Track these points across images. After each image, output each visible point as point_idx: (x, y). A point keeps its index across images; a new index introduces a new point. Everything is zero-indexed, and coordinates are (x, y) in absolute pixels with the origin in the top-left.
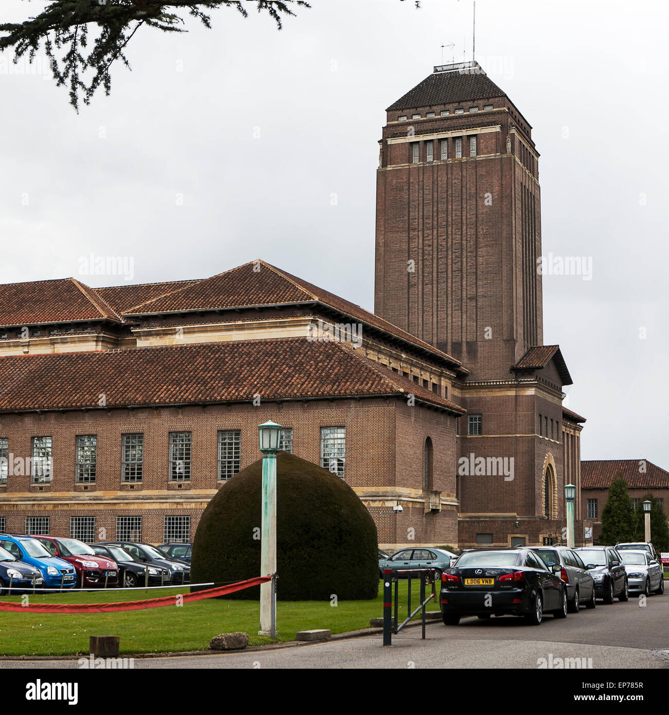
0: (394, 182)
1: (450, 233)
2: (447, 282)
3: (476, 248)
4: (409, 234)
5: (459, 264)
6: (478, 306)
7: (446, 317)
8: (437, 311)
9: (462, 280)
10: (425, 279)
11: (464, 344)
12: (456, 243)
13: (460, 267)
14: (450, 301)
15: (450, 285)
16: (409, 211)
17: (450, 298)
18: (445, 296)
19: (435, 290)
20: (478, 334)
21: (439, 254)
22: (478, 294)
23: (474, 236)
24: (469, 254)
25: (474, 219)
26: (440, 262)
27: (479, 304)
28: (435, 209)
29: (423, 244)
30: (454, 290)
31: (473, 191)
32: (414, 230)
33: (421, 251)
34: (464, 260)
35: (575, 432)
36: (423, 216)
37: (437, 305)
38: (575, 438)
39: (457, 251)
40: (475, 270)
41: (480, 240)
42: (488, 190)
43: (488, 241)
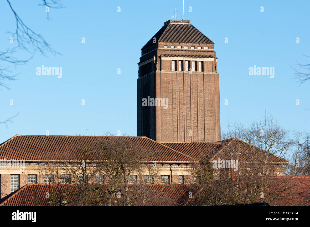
0: (165, 79)
1: (192, 107)
3: (204, 116)
4: (173, 106)
5: (197, 123)
9: (198, 132)
10: (181, 129)
12: (195, 113)
16: (172, 95)
19: (186, 135)
21: (187, 117)
22: (206, 139)
23: (203, 111)
24: (201, 119)
25: (203, 102)
26: (188, 122)
28: (185, 95)
29: (180, 112)
30: (194, 135)
31: (202, 89)
32: (175, 104)
34: (199, 121)
36: (179, 98)
39: (195, 117)
40: (204, 127)
41: (206, 113)
42: (209, 89)
43: (209, 114)
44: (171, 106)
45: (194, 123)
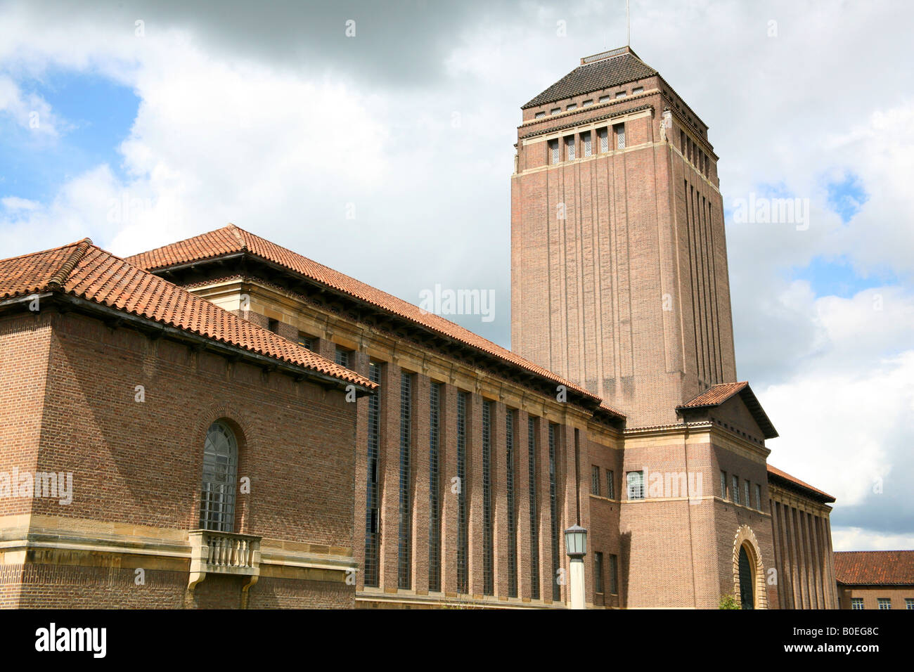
0: (531, 189)
1: (596, 242)
2: (595, 303)
3: (628, 259)
4: (549, 249)
5: (609, 280)
6: (634, 331)
7: (595, 347)
8: (584, 340)
9: (612, 300)
10: (569, 302)
11: (618, 381)
12: (604, 256)
13: (610, 284)
14: (599, 327)
15: (598, 307)
16: (548, 221)
17: (599, 324)
18: (593, 321)
19: (581, 314)
20: (635, 367)
21: (585, 269)
22: (633, 316)
23: (625, 245)
24: (619, 267)
25: (625, 224)
26: (586, 280)
27: (635, 329)
28: (578, 216)
29: (565, 259)
30: (603, 312)
31: (622, 190)
32: (555, 243)
33: (563, 268)
34: (614, 275)
35: (820, 513)
36: (565, 226)
37: (584, 334)
38: (821, 520)
39: (605, 264)
40: (628, 286)
41: (633, 249)
42: (640, 186)
43: (642, 249)
44: (544, 249)
45: (602, 281)
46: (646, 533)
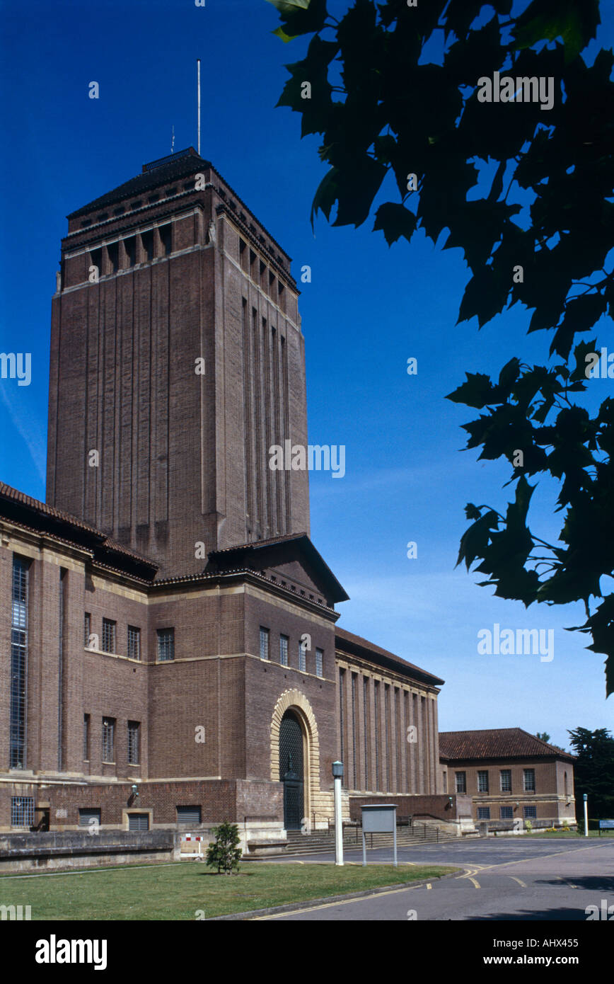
0: (71, 308)
1: (136, 368)
2: (132, 438)
3: (168, 385)
4: (87, 378)
5: (148, 410)
6: (170, 468)
7: (130, 489)
8: (120, 482)
9: (150, 434)
10: (105, 439)
11: (152, 527)
12: (143, 382)
13: (148, 415)
14: (135, 466)
15: (135, 442)
16: (87, 347)
17: (135, 462)
18: (129, 459)
19: (117, 452)
20: (170, 508)
21: (123, 400)
22: (170, 450)
23: (167, 368)
24: (159, 395)
25: (166, 344)
26: (124, 412)
27: (172, 465)
28: (119, 337)
29: (104, 389)
30: (140, 448)
31: (165, 304)
32: (93, 371)
33: (101, 399)
34: (153, 403)
36: (104, 350)
37: (120, 474)
39: (144, 393)
40: (167, 416)
41: (174, 372)
42: (184, 298)
43: (183, 372)
44: (83, 379)
45: (140, 412)
46: (173, 696)
